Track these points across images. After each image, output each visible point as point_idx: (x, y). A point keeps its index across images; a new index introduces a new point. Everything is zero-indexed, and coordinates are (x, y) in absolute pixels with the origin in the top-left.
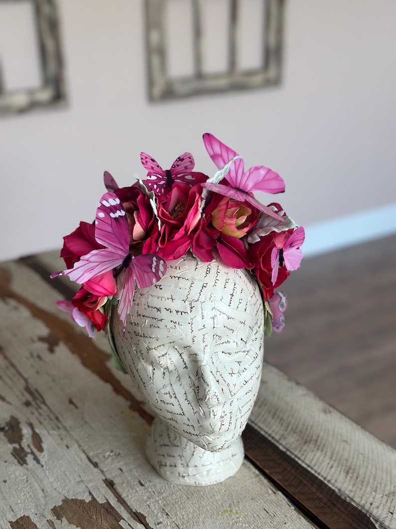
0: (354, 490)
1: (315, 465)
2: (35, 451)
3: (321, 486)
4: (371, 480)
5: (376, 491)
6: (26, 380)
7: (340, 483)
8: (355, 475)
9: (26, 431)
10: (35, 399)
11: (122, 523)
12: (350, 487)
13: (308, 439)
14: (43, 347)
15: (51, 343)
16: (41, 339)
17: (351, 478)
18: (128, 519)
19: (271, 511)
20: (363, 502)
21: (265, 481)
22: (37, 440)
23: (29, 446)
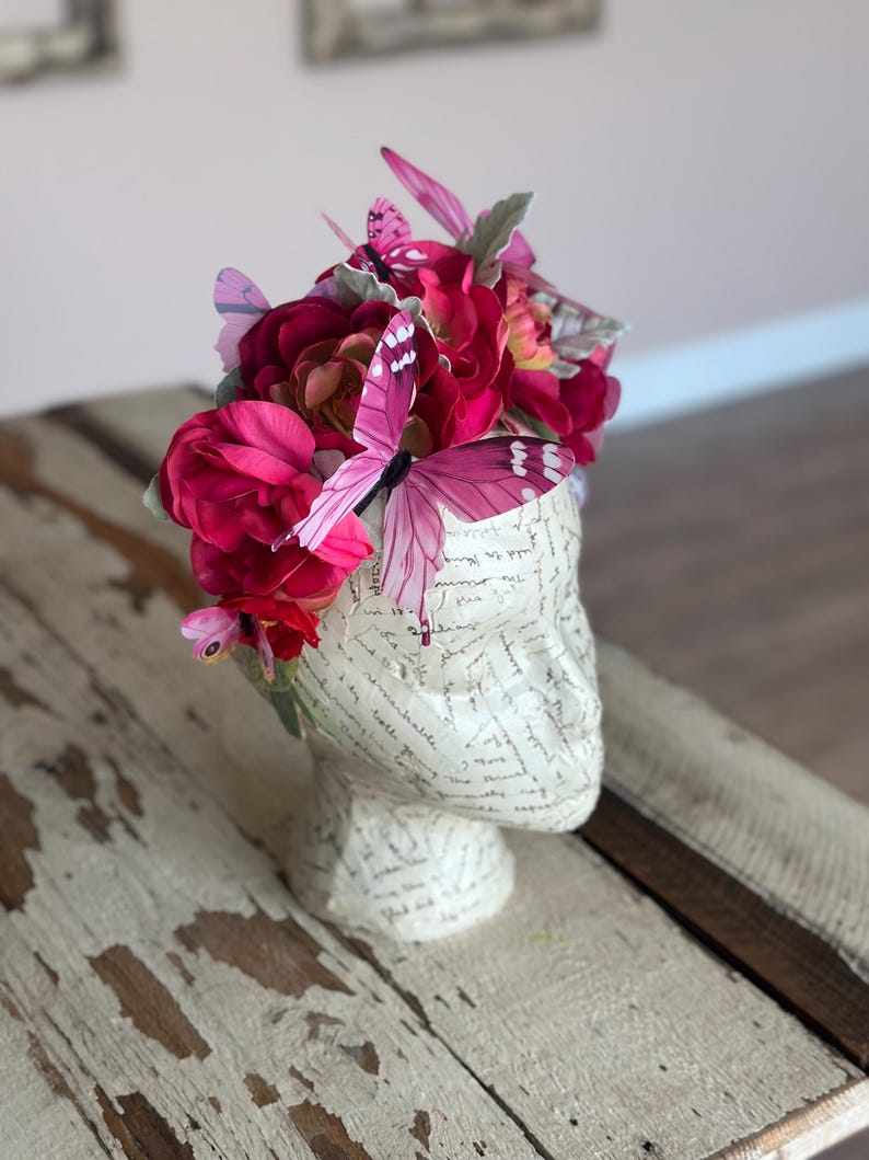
0: (803, 893)
1: (718, 845)
2: (127, 814)
3: (733, 887)
4: (837, 877)
5: (847, 897)
6: (91, 670)
7: (771, 880)
8: (803, 867)
9: (103, 774)
10: (114, 708)
11: (323, 959)
12: (794, 890)
13: (701, 793)
14: (118, 602)
15: (138, 592)
16: (116, 585)
17: (796, 871)
18: (336, 950)
19: (632, 937)
20: (821, 920)
21: (616, 877)
22: (128, 793)
23: (112, 805)
